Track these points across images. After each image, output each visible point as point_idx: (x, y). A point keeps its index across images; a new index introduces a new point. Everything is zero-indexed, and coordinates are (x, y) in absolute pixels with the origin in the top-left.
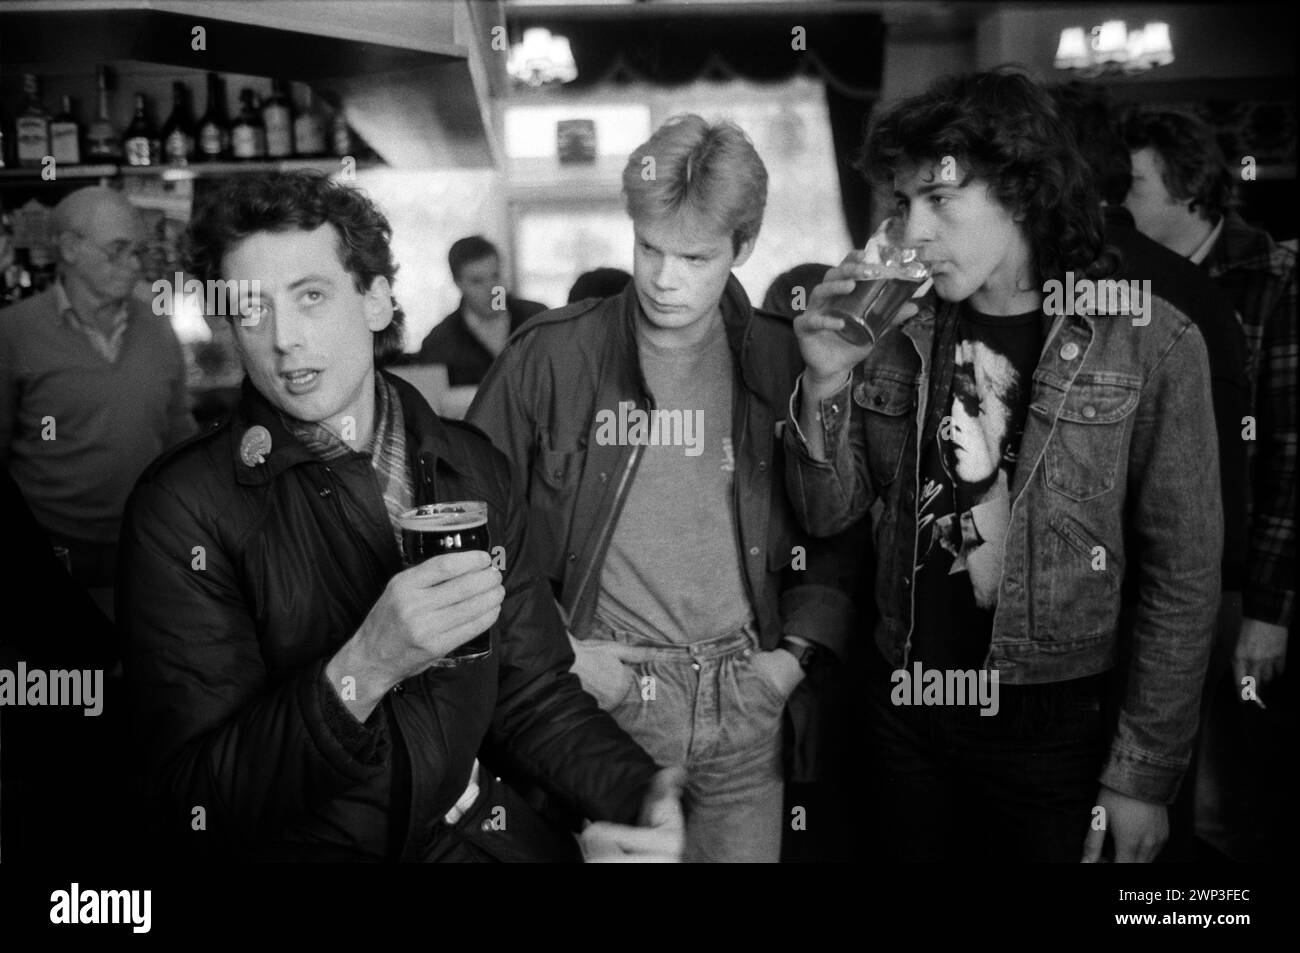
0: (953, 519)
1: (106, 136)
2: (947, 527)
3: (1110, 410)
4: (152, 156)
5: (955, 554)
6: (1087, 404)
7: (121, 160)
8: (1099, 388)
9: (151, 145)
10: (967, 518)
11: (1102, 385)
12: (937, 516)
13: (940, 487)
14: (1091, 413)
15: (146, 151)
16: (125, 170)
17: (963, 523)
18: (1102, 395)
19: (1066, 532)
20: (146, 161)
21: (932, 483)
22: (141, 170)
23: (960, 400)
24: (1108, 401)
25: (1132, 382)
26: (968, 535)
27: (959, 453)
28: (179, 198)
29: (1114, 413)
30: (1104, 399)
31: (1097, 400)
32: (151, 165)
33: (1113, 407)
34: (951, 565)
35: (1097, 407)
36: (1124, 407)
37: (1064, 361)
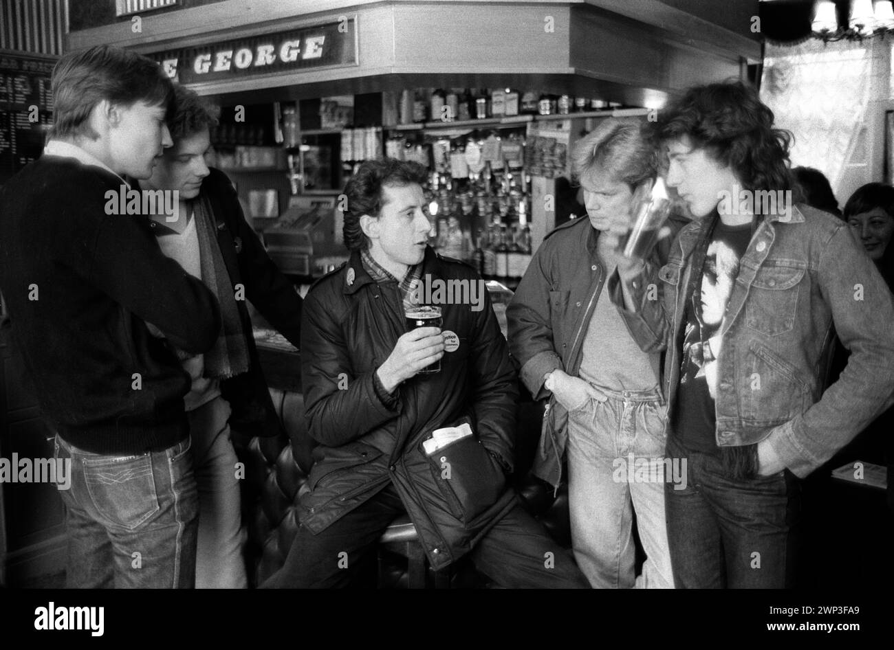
0: (699, 345)
1: (531, 99)
2: (695, 350)
3: (784, 282)
4: (551, 109)
5: (700, 366)
6: (771, 278)
7: (535, 113)
8: (779, 268)
9: (551, 104)
10: (706, 344)
11: (780, 267)
12: (692, 343)
13: (693, 327)
14: (772, 284)
15: (548, 107)
16: (538, 117)
17: (704, 348)
18: (779, 272)
19: (761, 354)
20: (548, 113)
21: (689, 324)
22: (545, 117)
23: (706, 276)
24: (782, 276)
25: (800, 265)
26: (707, 355)
27: (704, 307)
28: (563, 132)
29: (786, 283)
30: (781, 275)
31: (776, 275)
32: (551, 114)
33: (786, 280)
34: (696, 373)
35: (775, 280)
36: (793, 280)
37: (758, 253)
